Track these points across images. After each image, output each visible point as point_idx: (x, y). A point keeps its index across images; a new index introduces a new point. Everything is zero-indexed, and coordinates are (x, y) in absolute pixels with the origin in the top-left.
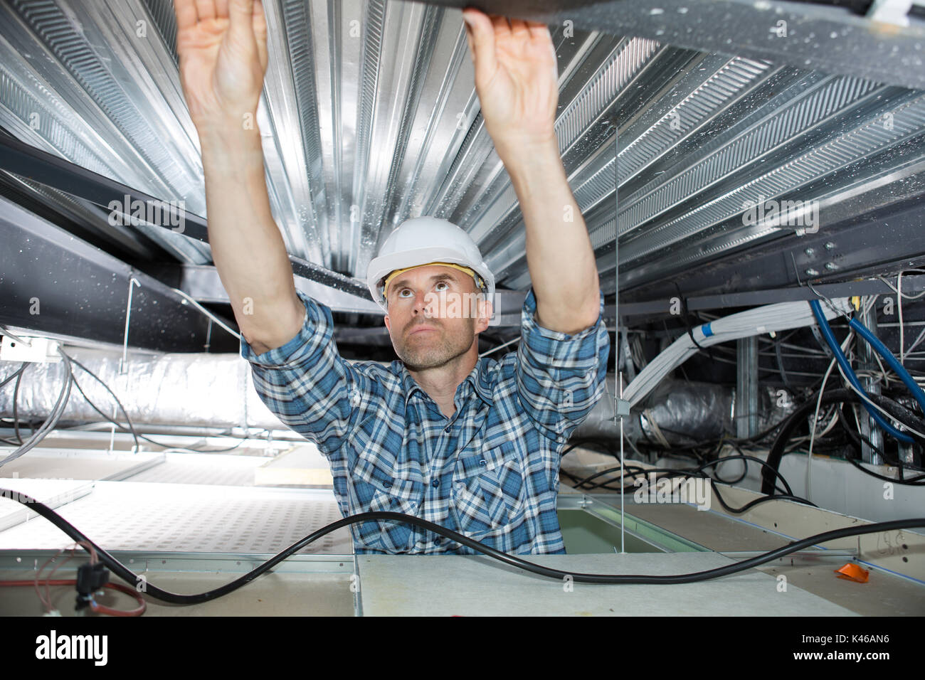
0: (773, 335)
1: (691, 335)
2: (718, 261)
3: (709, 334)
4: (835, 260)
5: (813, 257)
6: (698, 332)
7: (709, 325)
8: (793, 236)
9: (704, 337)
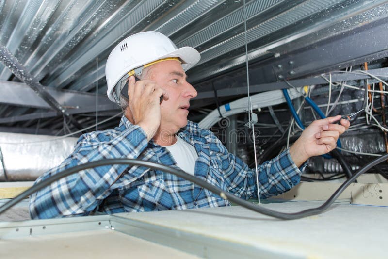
0: (260, 110)
1: (219, 110)
2: (225, 75)
3: (228, 109)
4: (294, 70)
5: (281, 69)
6: (223, 108)
7: (229, 105)
8: (273, 58)
9: (226, 111)
